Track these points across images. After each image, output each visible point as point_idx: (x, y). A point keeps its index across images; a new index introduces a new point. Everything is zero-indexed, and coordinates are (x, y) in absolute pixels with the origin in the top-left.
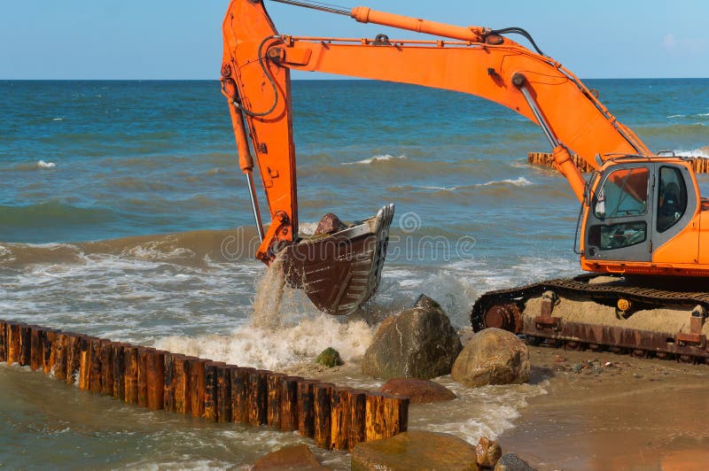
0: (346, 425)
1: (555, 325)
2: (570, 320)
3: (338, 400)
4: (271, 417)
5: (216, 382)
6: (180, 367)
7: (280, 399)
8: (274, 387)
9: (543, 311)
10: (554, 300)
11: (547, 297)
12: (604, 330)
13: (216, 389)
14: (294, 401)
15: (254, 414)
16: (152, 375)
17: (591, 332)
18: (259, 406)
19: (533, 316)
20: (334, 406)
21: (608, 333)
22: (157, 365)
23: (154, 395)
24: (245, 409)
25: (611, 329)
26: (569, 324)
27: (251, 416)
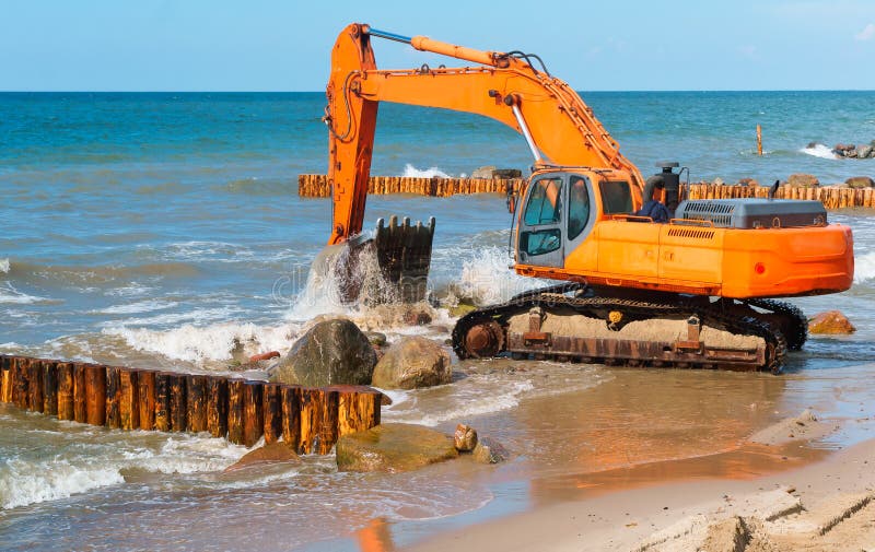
0: (317, 423)
1: (545, 341)
2: (561, 334)
3: (308, 399)
4: (233, 421)
5: (169, 391)
6: (126, 379)
7: (242, 404)
8: (237, 391)
9: (531, 328)
10: (542, 315)
11: (536, 312)
12: (598, 342)
13: (169, 397)
14: (259, 404)
15: (213, 420)
16: (92, 389)
17: (585, 346)
18: (219, 410)
19: (521, 333)
20: (305, 404)
21: (602, 345)
22: (98, 378)
23: (95, 409)
24: (203, 414)
25: (605, 341)
26: (560, 338)
27: (210, 422)
